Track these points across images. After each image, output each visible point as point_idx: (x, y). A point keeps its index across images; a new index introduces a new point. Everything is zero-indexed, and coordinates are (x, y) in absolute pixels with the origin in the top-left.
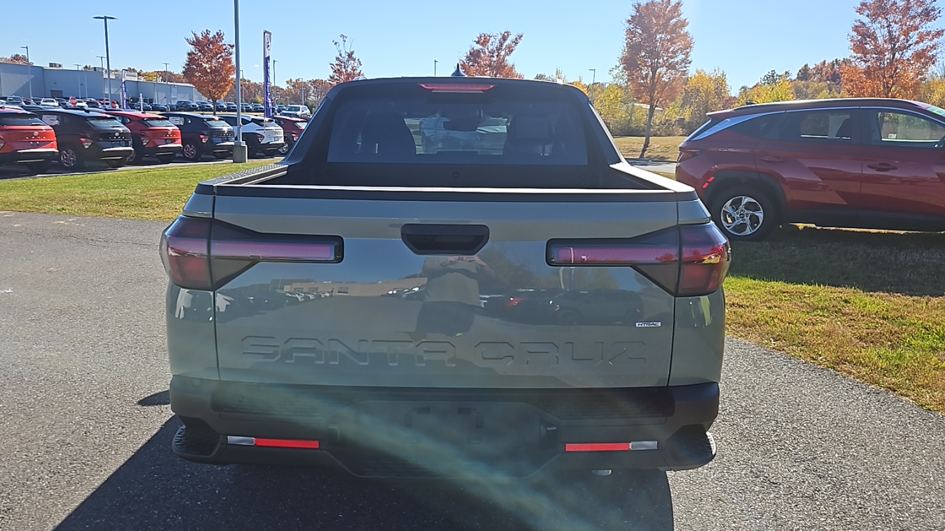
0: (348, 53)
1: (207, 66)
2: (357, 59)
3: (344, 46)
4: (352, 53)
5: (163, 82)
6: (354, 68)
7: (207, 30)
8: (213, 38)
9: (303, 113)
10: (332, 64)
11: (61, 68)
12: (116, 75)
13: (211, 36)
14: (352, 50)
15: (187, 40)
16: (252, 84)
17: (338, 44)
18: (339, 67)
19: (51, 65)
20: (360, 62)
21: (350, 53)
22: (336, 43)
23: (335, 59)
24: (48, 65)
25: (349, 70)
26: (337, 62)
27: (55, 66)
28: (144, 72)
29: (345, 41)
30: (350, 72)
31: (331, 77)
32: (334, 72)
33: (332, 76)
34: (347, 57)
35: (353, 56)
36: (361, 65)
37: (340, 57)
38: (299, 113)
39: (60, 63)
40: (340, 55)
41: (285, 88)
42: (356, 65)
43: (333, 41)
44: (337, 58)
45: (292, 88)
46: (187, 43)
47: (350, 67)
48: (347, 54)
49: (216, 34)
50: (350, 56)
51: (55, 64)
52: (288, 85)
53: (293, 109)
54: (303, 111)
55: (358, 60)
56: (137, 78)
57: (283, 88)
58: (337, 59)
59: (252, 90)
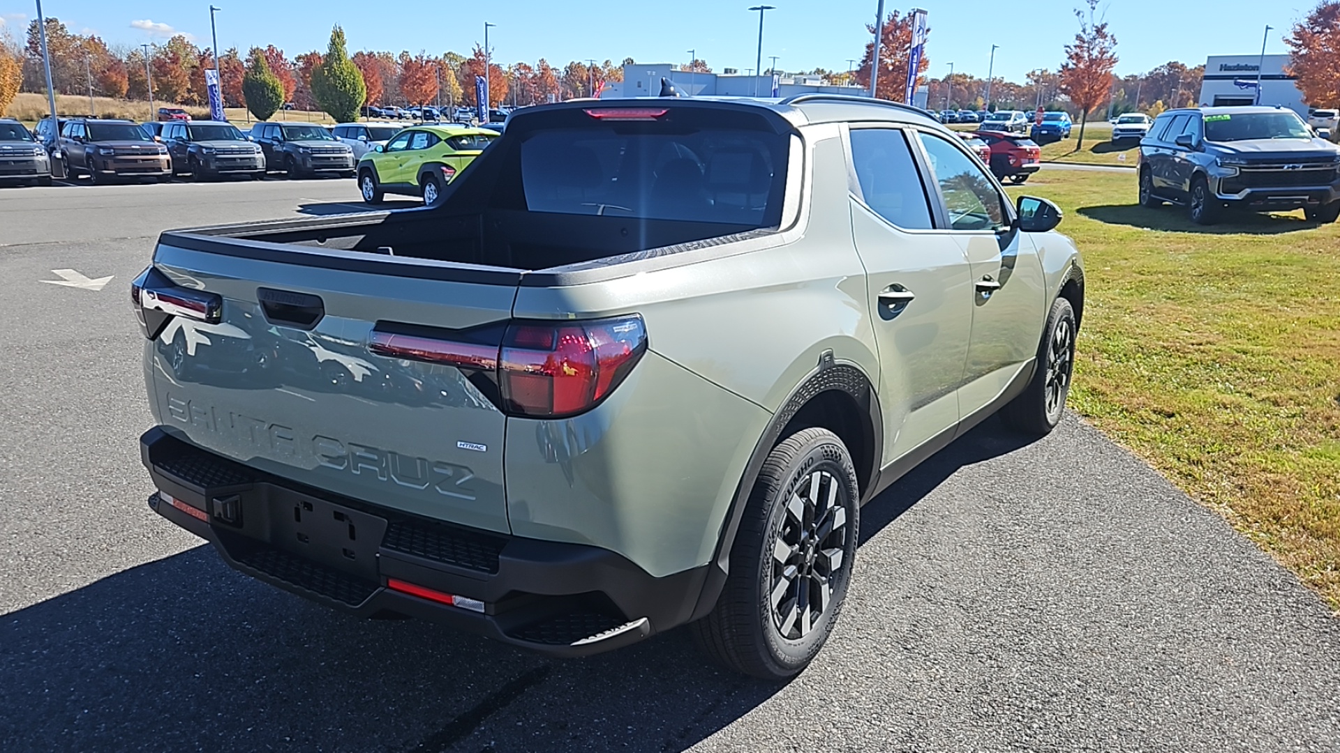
0: (1096, 27)
1: (889, 61)
2: (1109, 35)
3: (1092, 17)
4: (1103, 26)
5: (850, 86)
6: (1104, 50)
7: (895, 11)
8: (902, 21)
9: (1016, 122)
10: (1068, 47)
11: (735, 75)
12: (795, 79)
13: (899, 19)
14: (1103, 23)
15: (868, 26)
16: (975, 82)
17: (1081, 14)
18: (1078, 50)
19: (726, 71)
20: (1114, 40)
21: (1100, 27)
22: (1079, 13)
23: (1075, 37)
24: (723, 71)
25: (1095, 53)
26: (1077, 43)
27: (731, 72)
28: (834, 73)
29: (1094, 8)
30: (1096, 56)
31: (1063, 67)
32: (1069, 58)
33: (1064, 64)
34: (1094, 33)
35: (1104, 31)
36: (1116, 44)
37: (1082, 34)
38: (1008, 123)
39: (736, 68)
40: (1084, 31)
41: (1023, 84)
42: (1106, 44)
43: (1075, 10)
44: (1077, 36)
45: (1033, 83)
46: (868, 31)
47: (1098, 49)
48: (1094, 29)
49: (907, 15)
50: (1099, 31)
51: (731, 70)
52: (1029, 80)
53: (1002, 117)
54: (1015, 120)
55: (1112, 36)
56: (819, 82)
57: (1020, 84)
58: (1079, 37)
59: (974, 89)
